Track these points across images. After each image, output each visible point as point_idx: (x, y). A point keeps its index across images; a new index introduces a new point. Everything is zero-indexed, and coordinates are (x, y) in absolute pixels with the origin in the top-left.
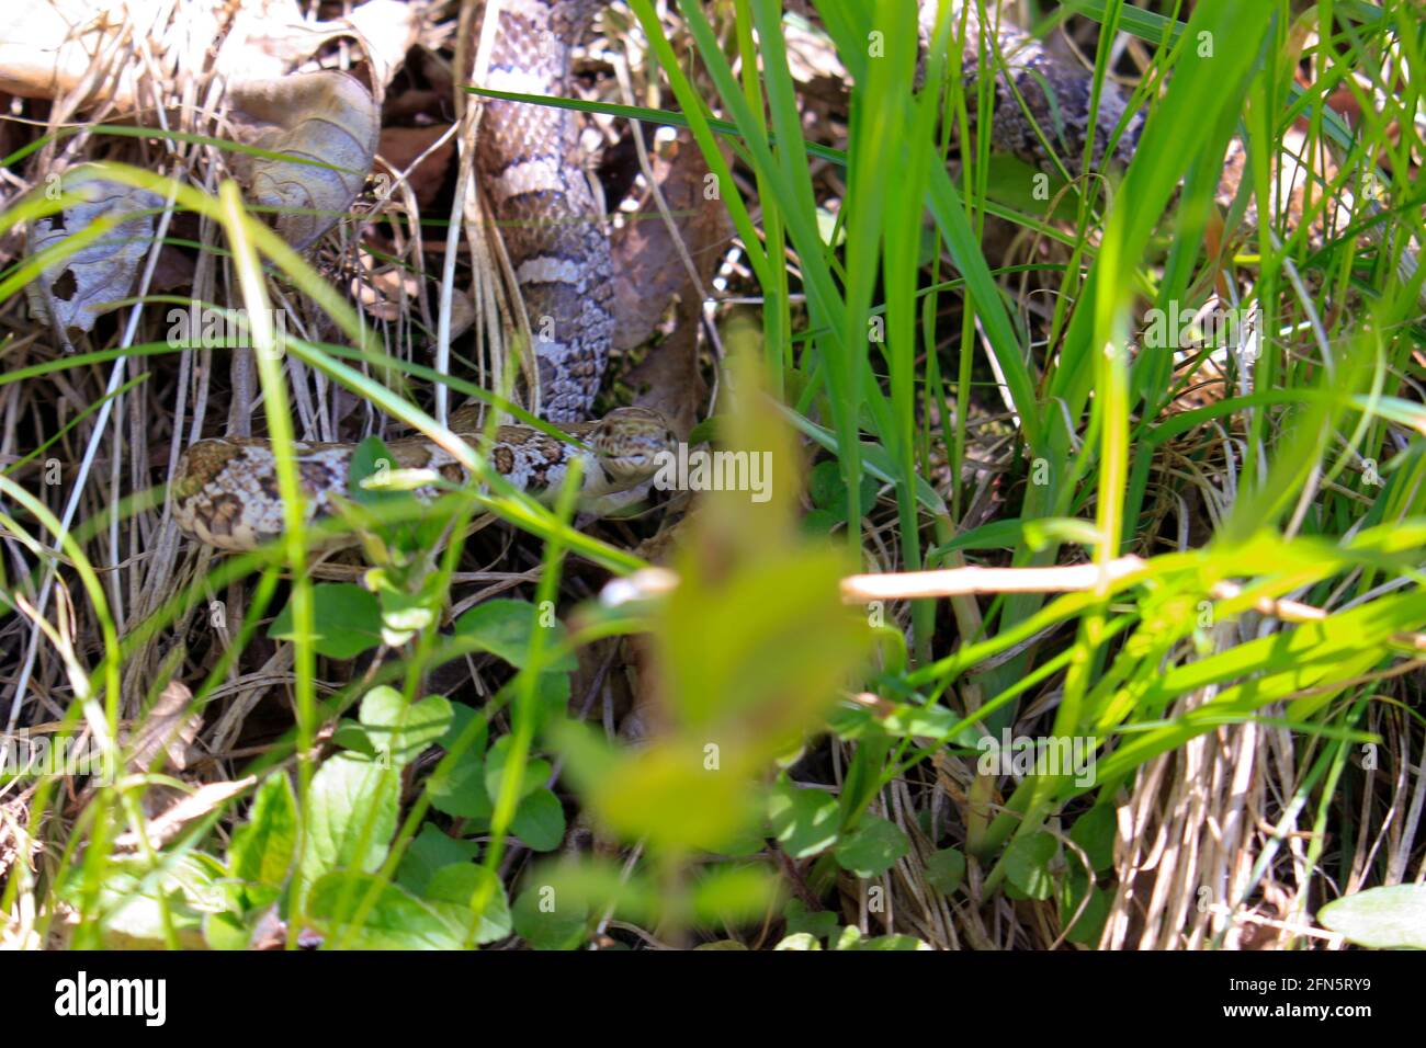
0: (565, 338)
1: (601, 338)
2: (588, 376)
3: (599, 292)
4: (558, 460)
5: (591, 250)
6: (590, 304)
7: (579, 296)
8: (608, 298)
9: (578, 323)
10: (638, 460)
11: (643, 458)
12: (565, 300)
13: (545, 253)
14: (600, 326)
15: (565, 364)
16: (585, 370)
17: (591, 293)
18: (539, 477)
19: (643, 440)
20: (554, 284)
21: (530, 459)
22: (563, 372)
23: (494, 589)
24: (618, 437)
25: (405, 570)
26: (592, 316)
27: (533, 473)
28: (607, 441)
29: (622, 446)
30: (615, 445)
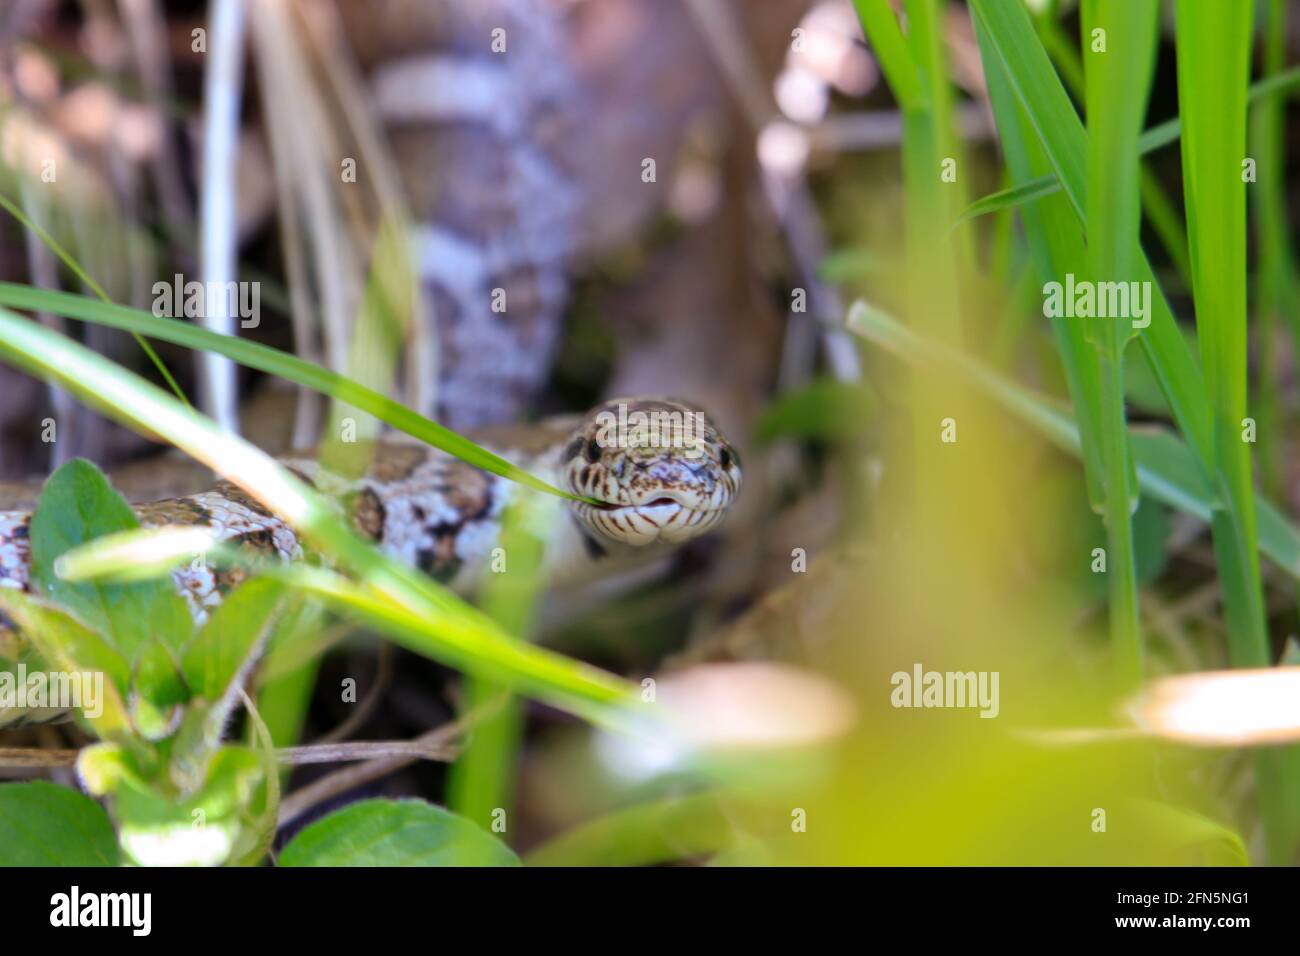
4: (480, 511)
10: (661, 513)
11: (674, 508)
15: (481, 291)
18: (442, 549)
19: (672, 468)
21: (419, 513)
23: (345, 779)
24: (616, 465)
25: (165, 747)
27: (427, 542)
28: (592, 474)
29: (626, 482)
30: (612, 482)
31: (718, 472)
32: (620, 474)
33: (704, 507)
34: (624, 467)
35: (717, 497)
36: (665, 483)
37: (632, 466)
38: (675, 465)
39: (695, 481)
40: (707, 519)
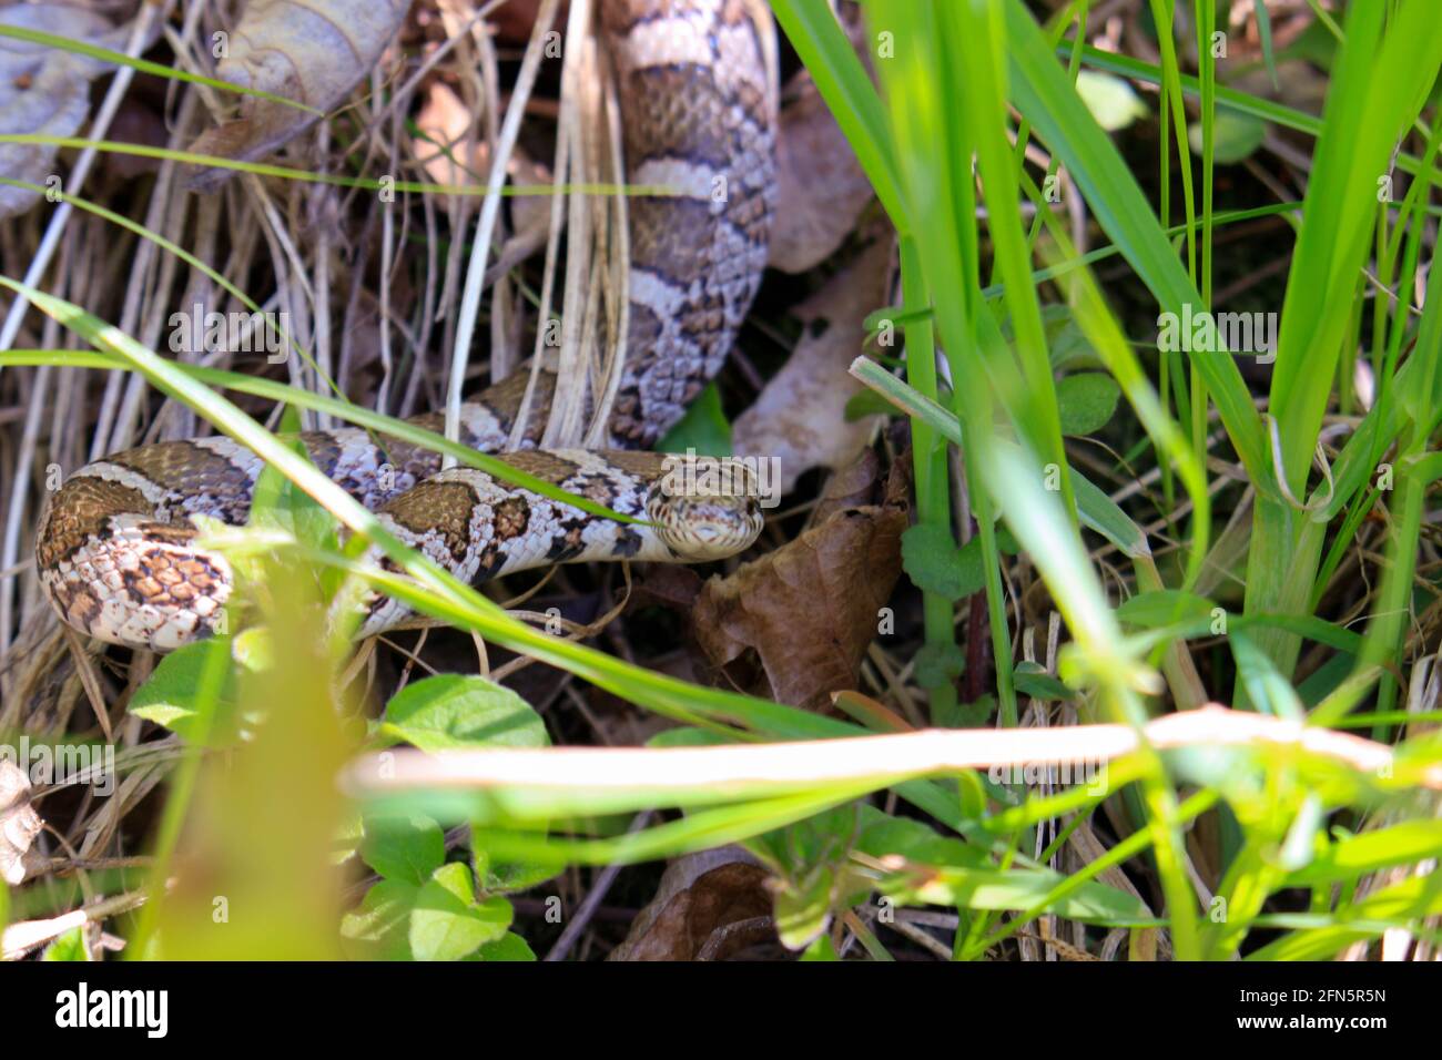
0: (681, 278)
1: (738, 277)
2: (709, 331)
3: (744, 211)
5: (739, 149)
6: (727, 228)
7: (711, 218)
8: (756, 219)
9: (705, 257)
11: (713, 533)
12: (692, 224)
13: (674, 153)
14: (737, 261)
15: (678, 316)
16: (707, 323)
17: (732, 214)
18: (572, 537)
19: (713, 509)
20: (680, 202)
22: (672, 328)
26: (726, 246)
28: (662, 510)
29: (683, 516)
30: (674, 516)
31: (743, 515)
32: (679, 511)
33: (733, 537)
34: (682, 506)
35: (742, 530)
36: (708, 518)
37: (687, 506)
38: (715, 507)
39: (727, 518)
40: (735, 543)
